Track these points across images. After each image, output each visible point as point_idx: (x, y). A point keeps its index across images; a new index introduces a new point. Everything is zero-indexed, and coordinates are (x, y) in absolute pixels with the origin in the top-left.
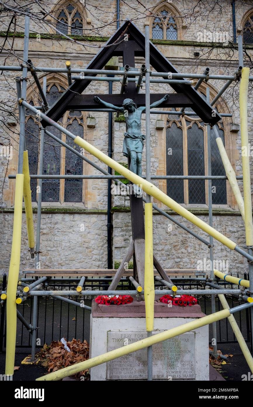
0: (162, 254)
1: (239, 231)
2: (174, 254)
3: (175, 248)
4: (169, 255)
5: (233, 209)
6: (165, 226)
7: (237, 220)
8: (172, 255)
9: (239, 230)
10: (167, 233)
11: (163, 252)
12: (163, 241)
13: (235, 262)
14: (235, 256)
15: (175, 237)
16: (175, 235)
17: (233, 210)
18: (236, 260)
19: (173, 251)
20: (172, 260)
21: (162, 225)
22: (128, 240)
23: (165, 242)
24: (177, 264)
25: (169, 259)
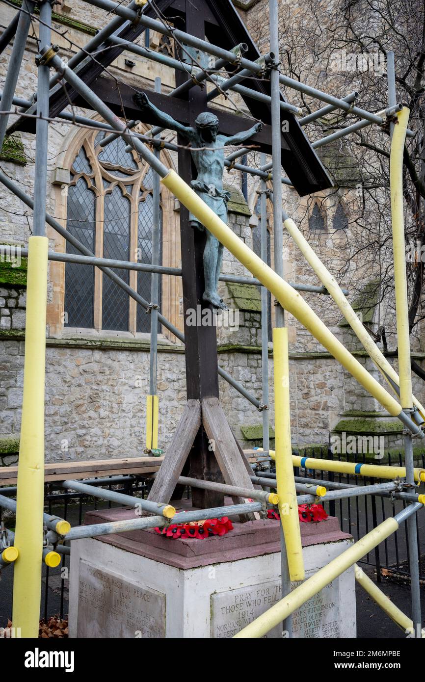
0: (55, 422)
1: (180, 379)
2: (76, 421)
3: (78, 409)
4: (66, 423)
5: (172, 342)
6: (61, 369)
7: (177, 361)
8: (72, 423)
9: (180, 377)
10: (65, 382)
11: (57, 418)
12: (57, 397)
13: (173, 431)
14: (173, 422)
15: (78, 389)
16: (80, 385)
17: (172, 344)
18: (174, 428)
19: (74, 415)
20: (73, 432)
21: (56, 367)
22: (4, 396)
23: (61, 398)
24: (80, 439)
25: (66, 430)
